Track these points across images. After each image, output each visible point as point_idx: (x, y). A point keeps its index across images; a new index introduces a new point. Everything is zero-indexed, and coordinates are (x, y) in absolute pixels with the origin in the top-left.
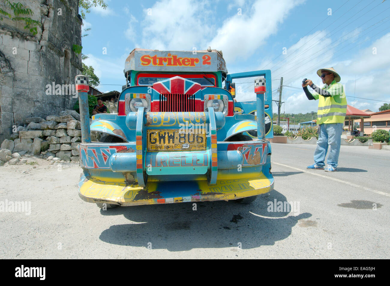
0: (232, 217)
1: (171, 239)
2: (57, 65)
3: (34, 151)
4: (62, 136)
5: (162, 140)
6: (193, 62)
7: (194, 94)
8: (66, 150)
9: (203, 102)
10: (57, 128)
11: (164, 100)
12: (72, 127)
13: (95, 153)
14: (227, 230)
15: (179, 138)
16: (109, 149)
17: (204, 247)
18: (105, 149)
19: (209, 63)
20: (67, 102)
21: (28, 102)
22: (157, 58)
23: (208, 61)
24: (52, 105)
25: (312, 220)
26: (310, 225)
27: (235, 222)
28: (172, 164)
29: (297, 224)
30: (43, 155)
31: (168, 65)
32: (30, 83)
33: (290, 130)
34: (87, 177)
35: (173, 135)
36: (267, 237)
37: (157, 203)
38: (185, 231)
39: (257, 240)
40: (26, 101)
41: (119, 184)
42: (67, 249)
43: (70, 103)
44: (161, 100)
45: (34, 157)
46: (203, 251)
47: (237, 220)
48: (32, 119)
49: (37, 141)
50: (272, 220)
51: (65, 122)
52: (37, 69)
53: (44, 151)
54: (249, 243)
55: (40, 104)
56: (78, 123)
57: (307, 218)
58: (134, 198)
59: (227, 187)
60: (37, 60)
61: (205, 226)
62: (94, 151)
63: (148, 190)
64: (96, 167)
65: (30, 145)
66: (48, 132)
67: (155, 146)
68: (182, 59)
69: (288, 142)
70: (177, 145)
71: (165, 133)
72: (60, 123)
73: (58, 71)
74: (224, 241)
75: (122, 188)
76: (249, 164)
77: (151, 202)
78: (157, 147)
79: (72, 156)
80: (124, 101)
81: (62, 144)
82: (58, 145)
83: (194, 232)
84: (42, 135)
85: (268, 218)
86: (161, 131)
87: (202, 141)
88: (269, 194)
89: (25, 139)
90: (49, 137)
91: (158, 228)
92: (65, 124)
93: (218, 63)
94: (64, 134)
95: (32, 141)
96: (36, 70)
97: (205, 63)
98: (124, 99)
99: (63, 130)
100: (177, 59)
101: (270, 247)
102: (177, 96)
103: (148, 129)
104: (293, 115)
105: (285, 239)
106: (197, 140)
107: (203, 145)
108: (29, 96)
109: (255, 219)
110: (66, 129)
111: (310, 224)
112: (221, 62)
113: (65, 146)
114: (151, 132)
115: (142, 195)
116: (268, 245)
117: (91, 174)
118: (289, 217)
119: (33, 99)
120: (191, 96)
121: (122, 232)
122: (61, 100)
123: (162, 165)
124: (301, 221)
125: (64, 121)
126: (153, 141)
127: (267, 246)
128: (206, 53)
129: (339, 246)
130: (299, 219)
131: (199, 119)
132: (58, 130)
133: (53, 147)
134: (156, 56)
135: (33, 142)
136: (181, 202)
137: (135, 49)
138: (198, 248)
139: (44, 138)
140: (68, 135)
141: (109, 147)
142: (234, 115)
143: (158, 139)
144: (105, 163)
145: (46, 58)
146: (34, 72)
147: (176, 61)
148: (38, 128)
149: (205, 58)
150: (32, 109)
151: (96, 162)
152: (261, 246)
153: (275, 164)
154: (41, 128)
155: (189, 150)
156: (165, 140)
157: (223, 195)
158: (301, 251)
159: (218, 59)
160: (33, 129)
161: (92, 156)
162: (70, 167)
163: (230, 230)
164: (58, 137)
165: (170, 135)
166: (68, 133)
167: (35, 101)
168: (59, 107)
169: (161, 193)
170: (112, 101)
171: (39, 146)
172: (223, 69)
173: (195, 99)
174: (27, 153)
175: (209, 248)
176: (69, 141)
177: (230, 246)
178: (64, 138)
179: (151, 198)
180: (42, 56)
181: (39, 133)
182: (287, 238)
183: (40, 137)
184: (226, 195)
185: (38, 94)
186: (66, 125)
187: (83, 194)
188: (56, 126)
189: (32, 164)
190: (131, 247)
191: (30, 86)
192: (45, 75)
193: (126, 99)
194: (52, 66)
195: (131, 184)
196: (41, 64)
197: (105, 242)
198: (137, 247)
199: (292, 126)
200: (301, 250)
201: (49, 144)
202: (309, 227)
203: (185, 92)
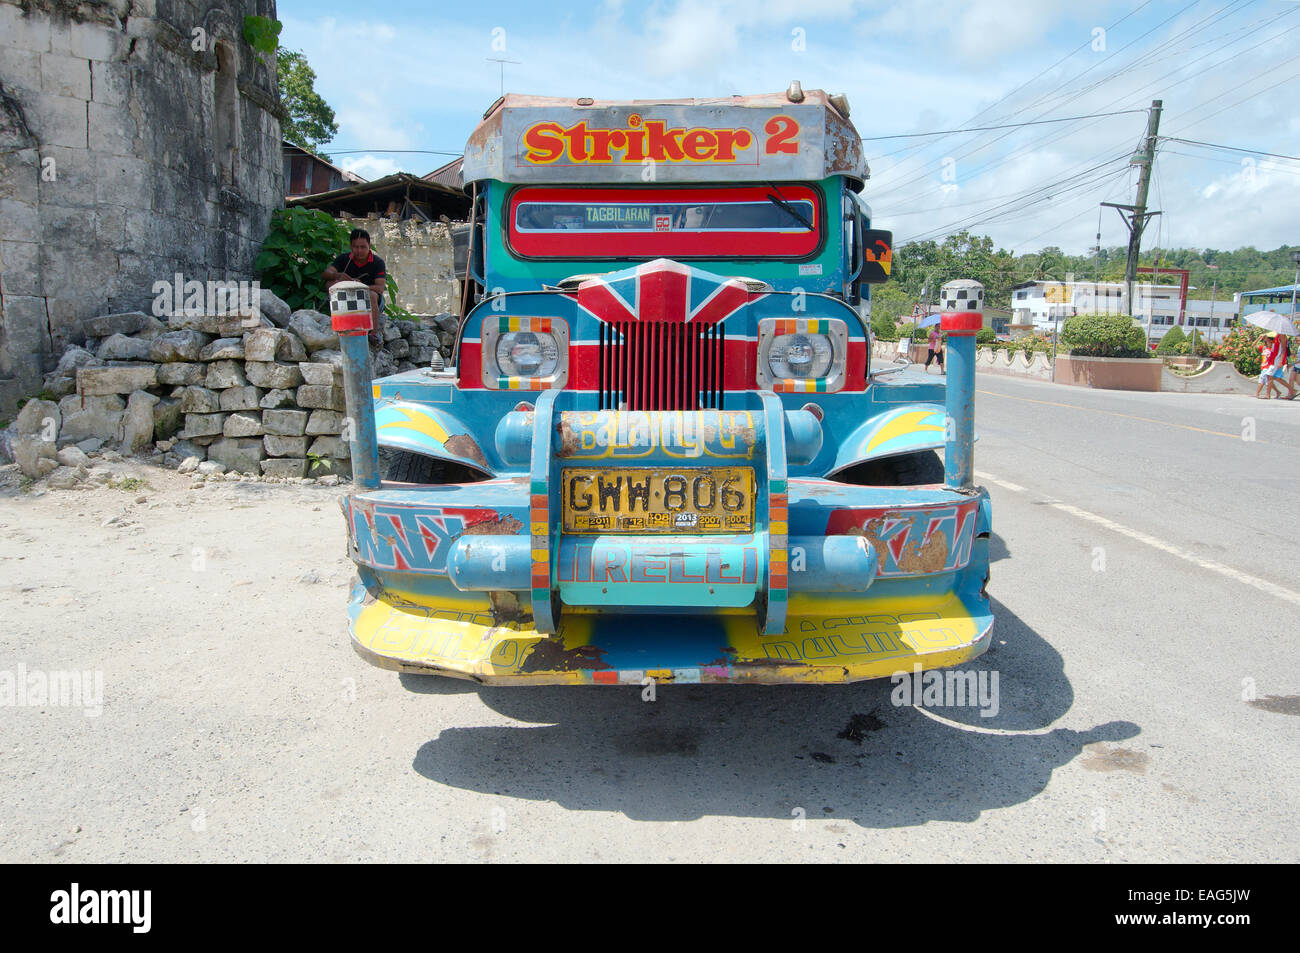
0: (845, 721)
1: (636, 781)
2: (191, 106)
3: (129, 440)
4: (228, 385)
5: (610, 500)
6: (725, 143)
7: (723, 320)
8: (245, 435)
9: (753, 346)
10: (207, 358)
11: (614, 342)
12: (263, 354)
13: (398, 525)
14: (821, 764)
15: (664, 494)
16: (443, 517)
17: (739, 815)
18: (429, 517)
19: (792, 149)
20: (230, 246)
21: (94, 258)
22: (588, 134)
23: (789, 141)
24: (180, 263)
25: (1134, 749)
26: (1121, 766)
27: (852, 738)
28: (640, 574)
29: (1078, 757)
30: (164, 452)
31: (627, 158)
32: (98, 185)
33: (1191, 322)
34: (370, 591)
35: (644, 486)
36: (958, 795)
37: (592, 682)
38: (681, 759)
39: (919, 802)
40: (88, 254)
41: (473, 618)
42: (322, 796)
43: (241, 248)
44: (606, 343)
45: (133, 460)
46: (734, 825)
47: (862, 732)
48: (116, 319)
49: (141, 403)
50: (987, 741)
51: (236, 333)
52: (121, 132)
53: (166, 438)
54: (891, 811)
55: (137, 263)
56: (283, 338)
57: (1119, 739)
58: (521, 665)
59: (821, 642)
60: (119, 96)
61: (749, 748)
62: (395, 520)
63: (564, 643)
64: (401, 565)
65: (115, 417)
66: (176, 373)
67: (587, 518)
68: (686, 134)
69: (1163, 388)
70: (658, 517)
71: (619, 480)
72: (217, 336)
73: (196, 131)
74: (808, 798)
75: (485, 630)
76: (903, 570)
77: (576, 678)
78: (593, 521)
79: (266, 456)
80: (477, 341)
81: (230, 413)
82: (216, 418)
83: (710, 764)
84: (155, 380)
85: (975, 733)
86: (605, 473)
87: (740, 505)
88: (1003, 643)
89: (96, 396)
90: (181, 389)
91: (593, 744)
92: (238, 340)
93: (828, 148)
94: (235, 379)
95: (122, 401)
96: (116, 134)
97: (773, 147)
98: (479, 335)
99: (230, 364)
100: (665, 134)
101: (959, 827)
102: (662, 328)
103: (565, 467)
104: (1210, 256)
105: (1017, 807)
106: (725, 502)
107: (742, 517)
108: (99, 232)
109: (927, 733)
110: (240, 362)
111: (1121, 760)
112: (843, 141)
113: (240, 422)
114: (575, 474)
115: (544, 655)
116: (952, 820)
117: (382, 582)
118: (1055, 731)
119: (112, 244)
120: (711, 329)
121: (479, 750)
122: (209, 241)
123: (609, 578)
124: (1092, 750)
125: (234, 330)
126: (580, 502)
127: (949, 823)
128: (780, 109)
129: (1199, 841)
130: (1087, 743)
131: (733, 437)
132: (213, 364)
133: (199, 426)
134: (583, 125)
135: (126, 407)
136: (669, 682)
137: (502, 101)
138: (719, 814)
139: (163, 390)
140: (249, 383)
141: (441, 510)
142: (868, 388)
143: (596, 496)
144: (431, 557)
145: (153, 86)
146: (110, 143)
147: (662, 142)
148: (141, 356)
149: (778, 128)
150: (111, 281)
151: (400, 553)
152: (931, 823)
153: (1063, 512)
154: (152, 357)
155: (697, 531)
156: (619, 502)
157: (804, 670)
158: (1063, 847)
159: (828, 131)
160: (124, 359)
161: (391, 536)
162: (262, 499)
163: (832, 766)
164: (213, 390)
165: (634, 486)
166: (250, 376)
167: (122, 252)
168: (205, 269)
169: (605, 652)
170: (393, 214)
171: (147, 422)
172: (848, 167)
173: (726, 337)
174: (105, 444)
175: (754, 817)
176: (253, 405)
177: (825, 816)
178: (235, 393)
179: (572, 667)
180: (138, 81)
181: (145, 375)
182: (1024, 804)
183: (149, 390)
184: (815, 670)
185: (130, 227)
186: (241, 345)
187: (366, 643)
188: (205, 348)
189: (130, 485)
190: (512, 800)
191: (98, 197)
192: (151, 154)
193: (484, 335)
194: (174, 115)
195: (510, 620)
196: (134, 112)
197: (431, 781)
198: (529, 801)
199: (1198, 308)
200: (1063, 844)
201: (184, 415)
202: (1117, 772)
203: (690, 316)
